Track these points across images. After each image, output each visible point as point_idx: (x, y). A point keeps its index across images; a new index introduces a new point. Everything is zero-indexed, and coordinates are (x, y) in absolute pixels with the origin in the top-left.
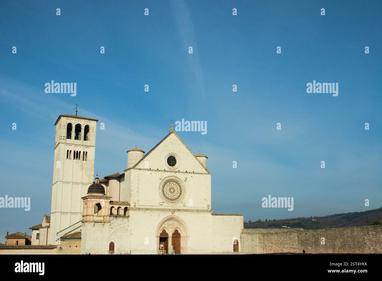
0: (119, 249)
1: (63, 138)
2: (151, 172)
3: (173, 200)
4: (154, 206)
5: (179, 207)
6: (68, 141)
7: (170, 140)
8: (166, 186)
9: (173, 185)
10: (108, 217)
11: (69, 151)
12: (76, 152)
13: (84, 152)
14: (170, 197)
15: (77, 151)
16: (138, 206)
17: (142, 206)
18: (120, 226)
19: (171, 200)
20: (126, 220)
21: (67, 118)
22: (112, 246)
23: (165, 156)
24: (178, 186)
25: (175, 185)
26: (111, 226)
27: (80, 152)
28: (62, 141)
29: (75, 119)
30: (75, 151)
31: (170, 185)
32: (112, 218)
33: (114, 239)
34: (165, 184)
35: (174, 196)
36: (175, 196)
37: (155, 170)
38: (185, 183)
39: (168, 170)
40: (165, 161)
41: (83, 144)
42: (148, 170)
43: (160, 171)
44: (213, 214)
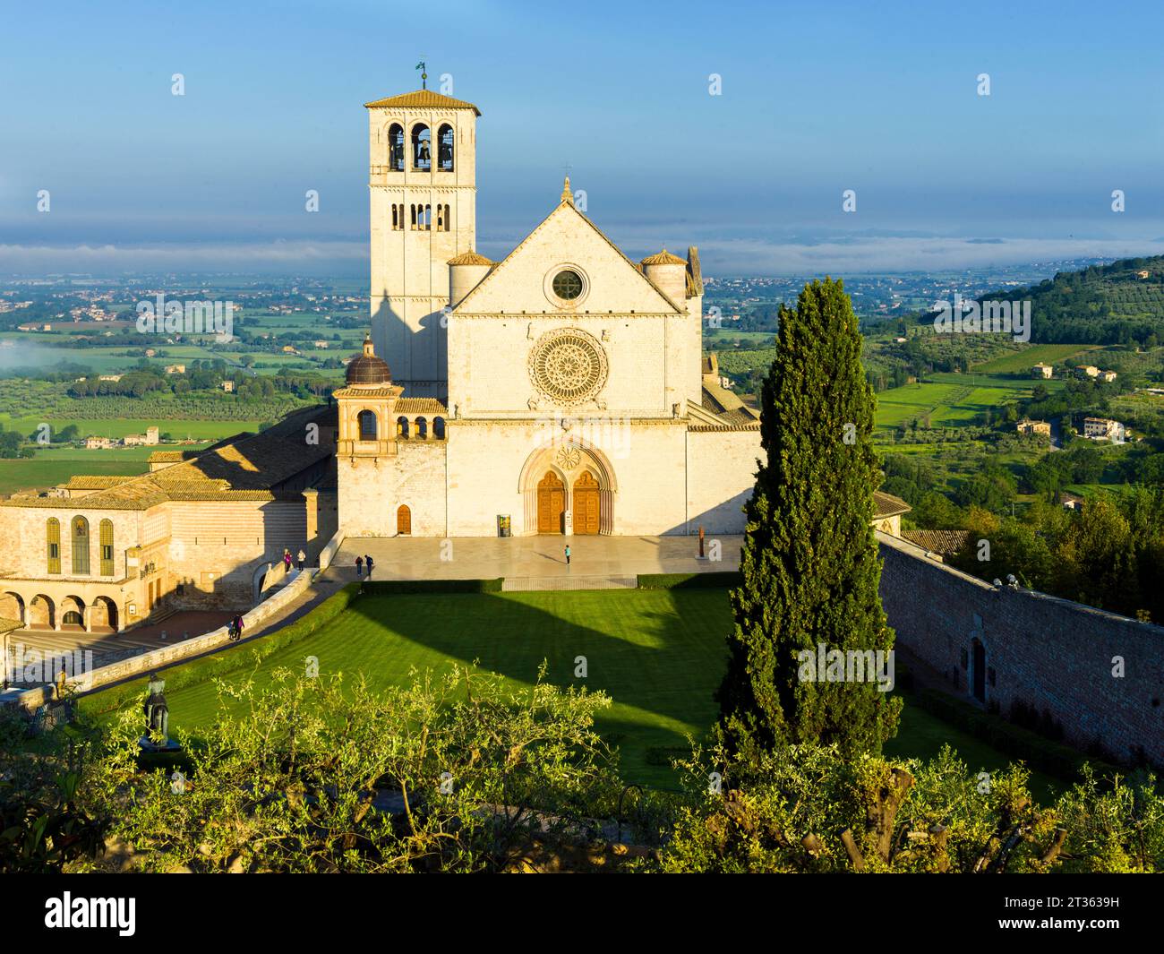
0: (421, 522)
1: (377, 170)
2: (501, 321)
3: (572, 393)
4: (515, 412)
5: (588, 411)
6: (394, 177)
7: (560, 226)
8: (550, 357)
9: (572, 352)
10: (392, 446)
11: (399, 207)
12: (417, 207)
13: (440, 206)
14: (562, 387)
16: (471, 412)
17: (482, 412)
18: (421, 467)
19: (565, 393)
20: (437, 450)
21: (388, 110)
22: (404, 515)
23: (546, 272)
24: (587, 355)
25: (577, 353)
26: (399, 467)
27: (429, 206)
28: (375, 180)
30: (413, 207)
31: (562, 352)
32: (400, 446)
33: (409, 498)
34: (548, 350)
35: (574, 383)
36: (578, 381)
37: (517, 315)
38: (604, 344)
39: (555, 310)
40: (546, 287)
41: (440, 184)
42: (496, 316)
43: (530, 316)
44: (692, 429)
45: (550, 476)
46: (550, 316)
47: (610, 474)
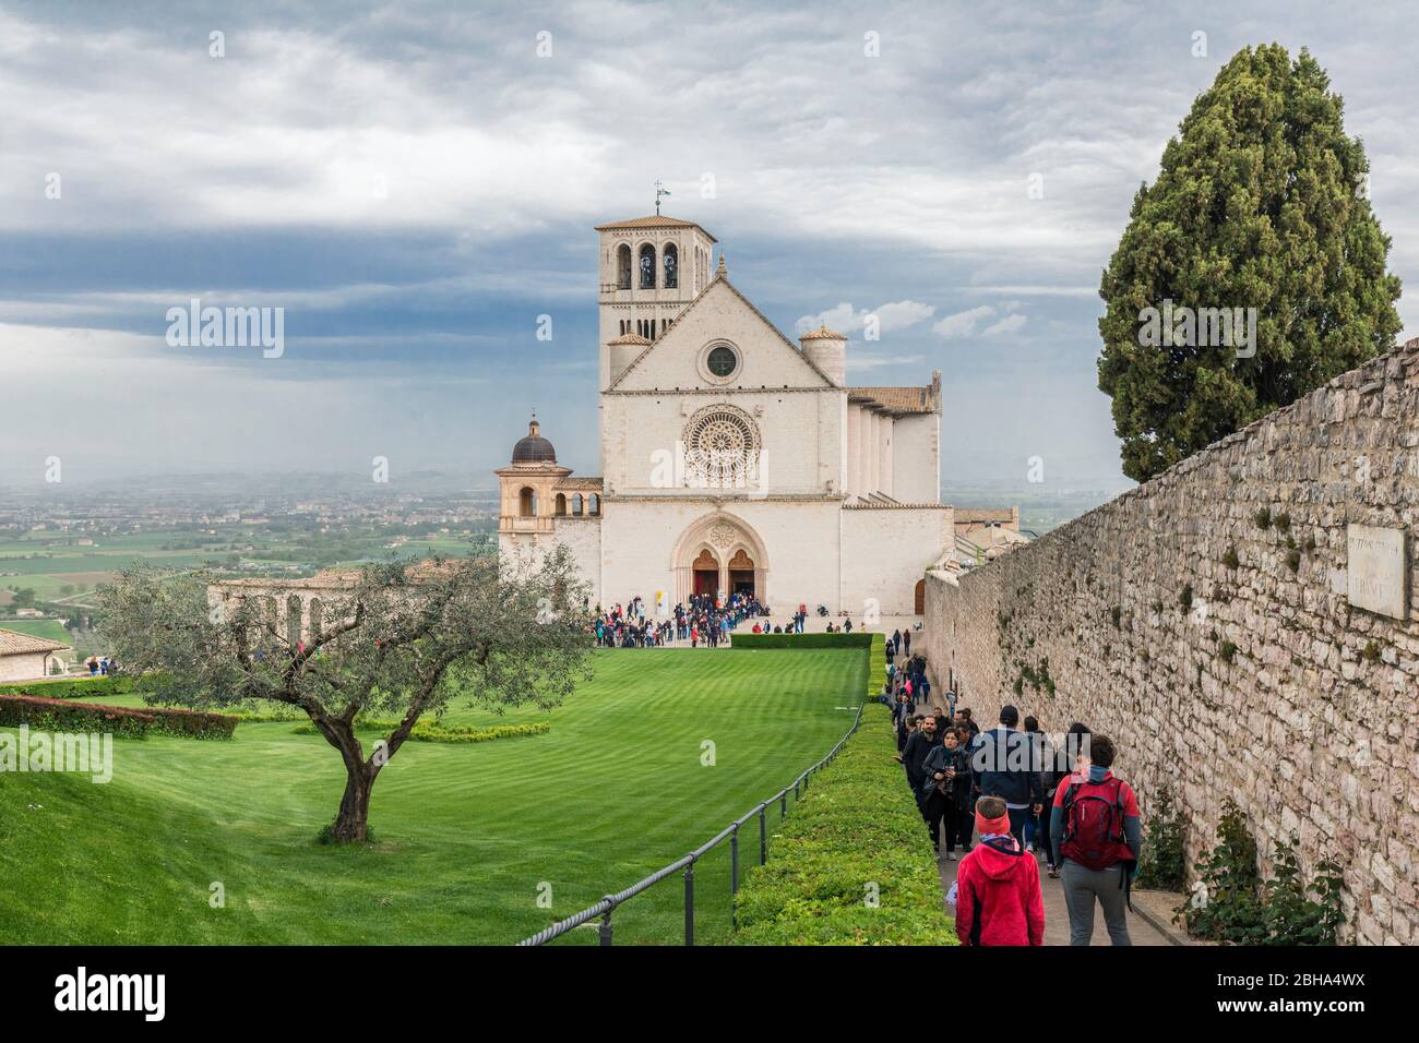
1: (606, 289)
2: (655, 399)
6: (621, 296)
7: (714, 301)
8: (703, 433)
9: (725, 429)
10: (549, 522)
11: (625, 322)
12: (643, 323)
13: (664, 321)
15: (646, 321)
17: (634, 489)
18: (579, 542)
20: (592, 526)
21: (616, 232)
23: (699, 348)
24: (740, 431)
25: (730, 429)
26: (556, 542)
27: (653, 322)
28: (606, 297)
29: (634, 233)
30: (639, 321)
31: (715, 428)
32: (557, 522)
34: (702, 427)
37: (670, 393)
38: (757, 420)
39: (708, 387)
40: (700, 365)
41: (664, 300)
42: (650, 393)
43: (681, 393)
44: (846, 508)
45: (706, 554)
46: (704, 392)
47: (762, 553)
